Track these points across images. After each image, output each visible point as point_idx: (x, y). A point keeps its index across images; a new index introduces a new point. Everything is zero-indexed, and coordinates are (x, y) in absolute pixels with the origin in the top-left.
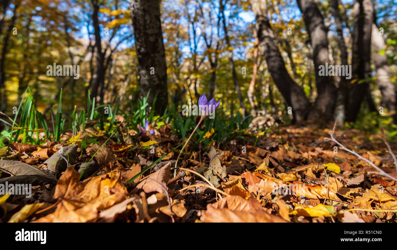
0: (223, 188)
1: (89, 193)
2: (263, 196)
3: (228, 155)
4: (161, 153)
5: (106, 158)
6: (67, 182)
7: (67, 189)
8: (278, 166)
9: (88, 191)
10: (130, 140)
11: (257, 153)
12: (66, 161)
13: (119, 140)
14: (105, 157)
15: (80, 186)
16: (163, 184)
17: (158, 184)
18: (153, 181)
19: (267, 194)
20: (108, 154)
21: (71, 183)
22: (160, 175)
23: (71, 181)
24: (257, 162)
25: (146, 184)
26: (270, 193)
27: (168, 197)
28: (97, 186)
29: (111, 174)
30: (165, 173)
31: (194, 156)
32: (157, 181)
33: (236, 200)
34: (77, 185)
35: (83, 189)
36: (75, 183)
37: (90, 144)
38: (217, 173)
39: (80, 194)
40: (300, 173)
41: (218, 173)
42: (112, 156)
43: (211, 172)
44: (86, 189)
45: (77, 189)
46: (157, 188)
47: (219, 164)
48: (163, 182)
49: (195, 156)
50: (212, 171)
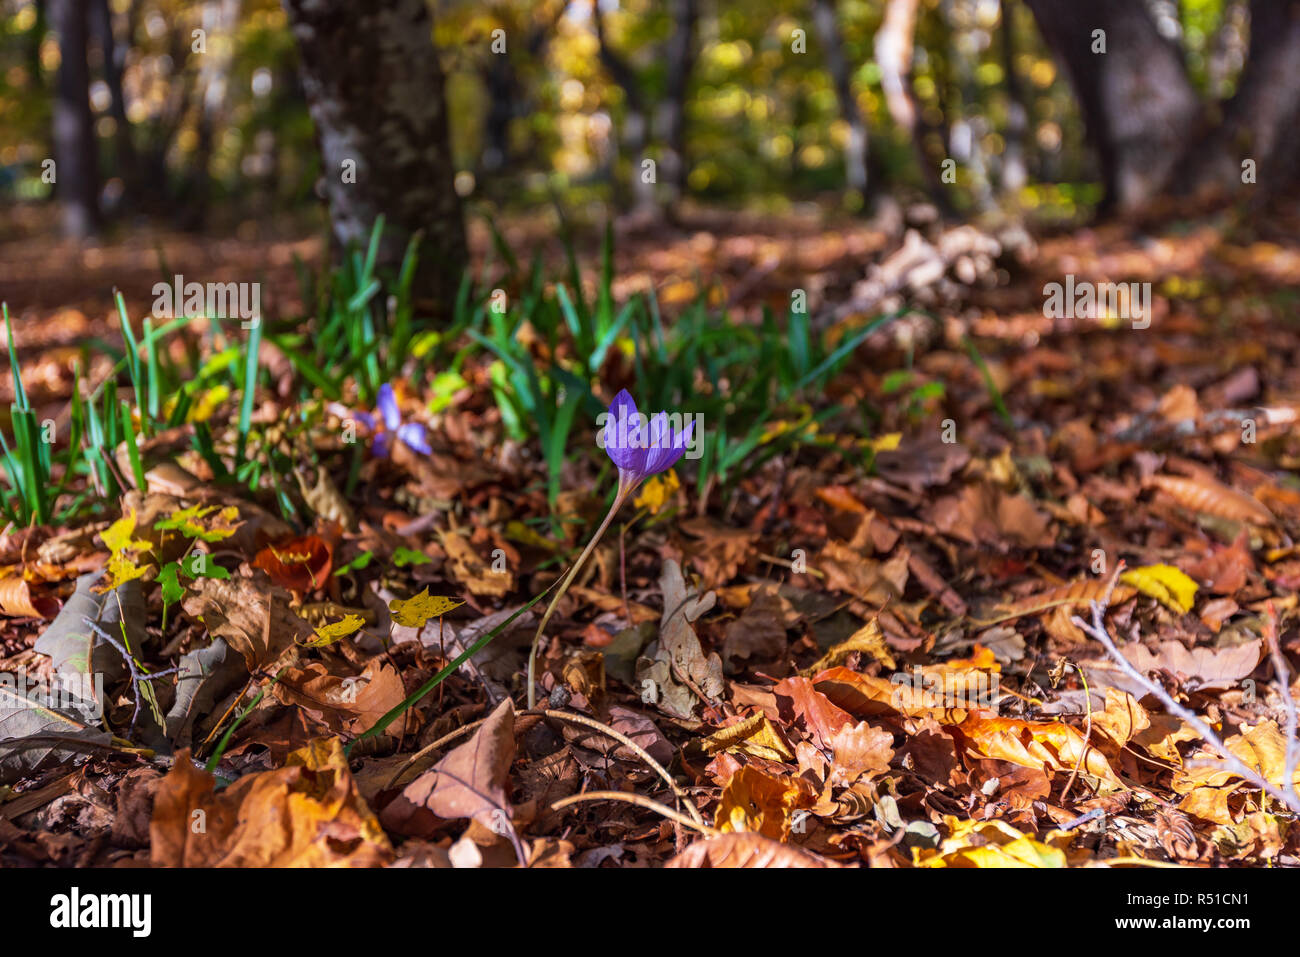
0: (707, 750)
1: (258, 836)
2: (843, 790)
3: (741, 559)
4: (466, 564)
5: (266, 638)
6: (181, 810)
7: (185, 832)
8: (941, 593)
9: (251, 829)
10: (333, 499)
11: (858, 541)
12: (121, 649)
13: (287, 503)
14: (260, 630)
15: (222, 816)
16: (493, 798)
17: (476, 796)
18: (459, 786)
19: (860, 777)
20: (272, 618)
22: (480, 762)
23: (192, 804)
24: (855, 585)
25: (436, 795)
26: (871, 775)
27: (515, 841)
28: (277, 814)
29: (313, 752)
30: (497, 750)
31: (603, 568)
32: (472, 789)
33: (739, 846)
34: (213, 814)
35: (236, 823)
37: (193, 582)
38: (687, 680)
39: (230, 839)
40: (1024, 624)
41: (691, 678)
42: (284, 621)
43: (666, 674)
44: (245, 821)
45: (217, 824)
46: (477, 812)
47: (696, 648)
48: (495, 788)
49: (607, 567)
50: (672, 670)
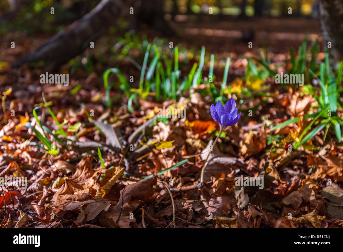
6: (82, 168)
7: (81, 173)
15: (90, 173)
21: (84, 169)
23: (85, 168)
34: (88, 172)
36: (87, 170)
45: (87, 175)
